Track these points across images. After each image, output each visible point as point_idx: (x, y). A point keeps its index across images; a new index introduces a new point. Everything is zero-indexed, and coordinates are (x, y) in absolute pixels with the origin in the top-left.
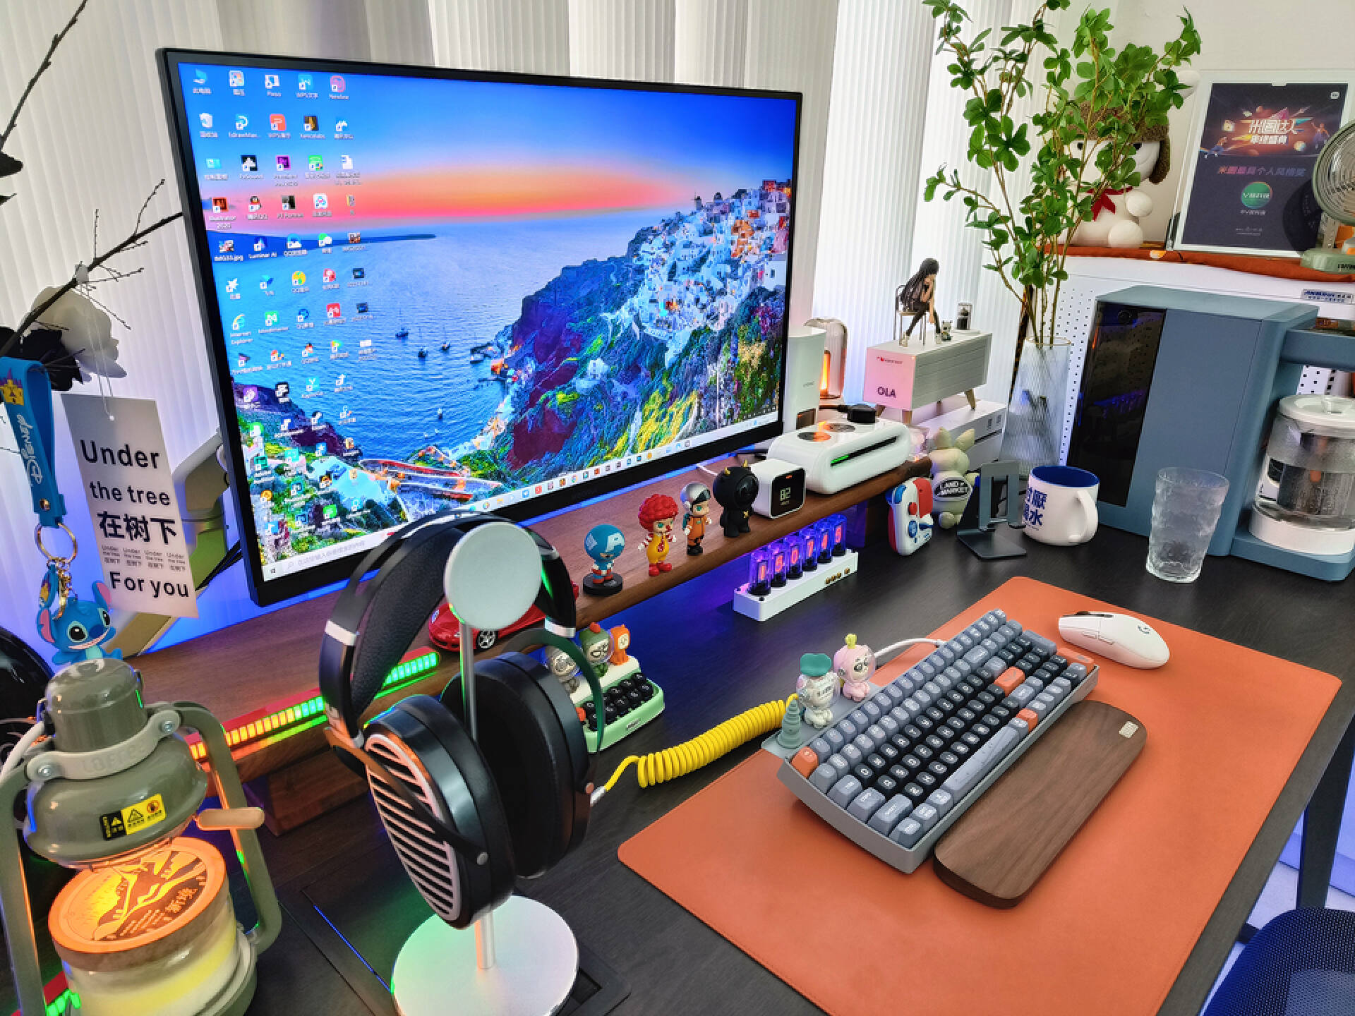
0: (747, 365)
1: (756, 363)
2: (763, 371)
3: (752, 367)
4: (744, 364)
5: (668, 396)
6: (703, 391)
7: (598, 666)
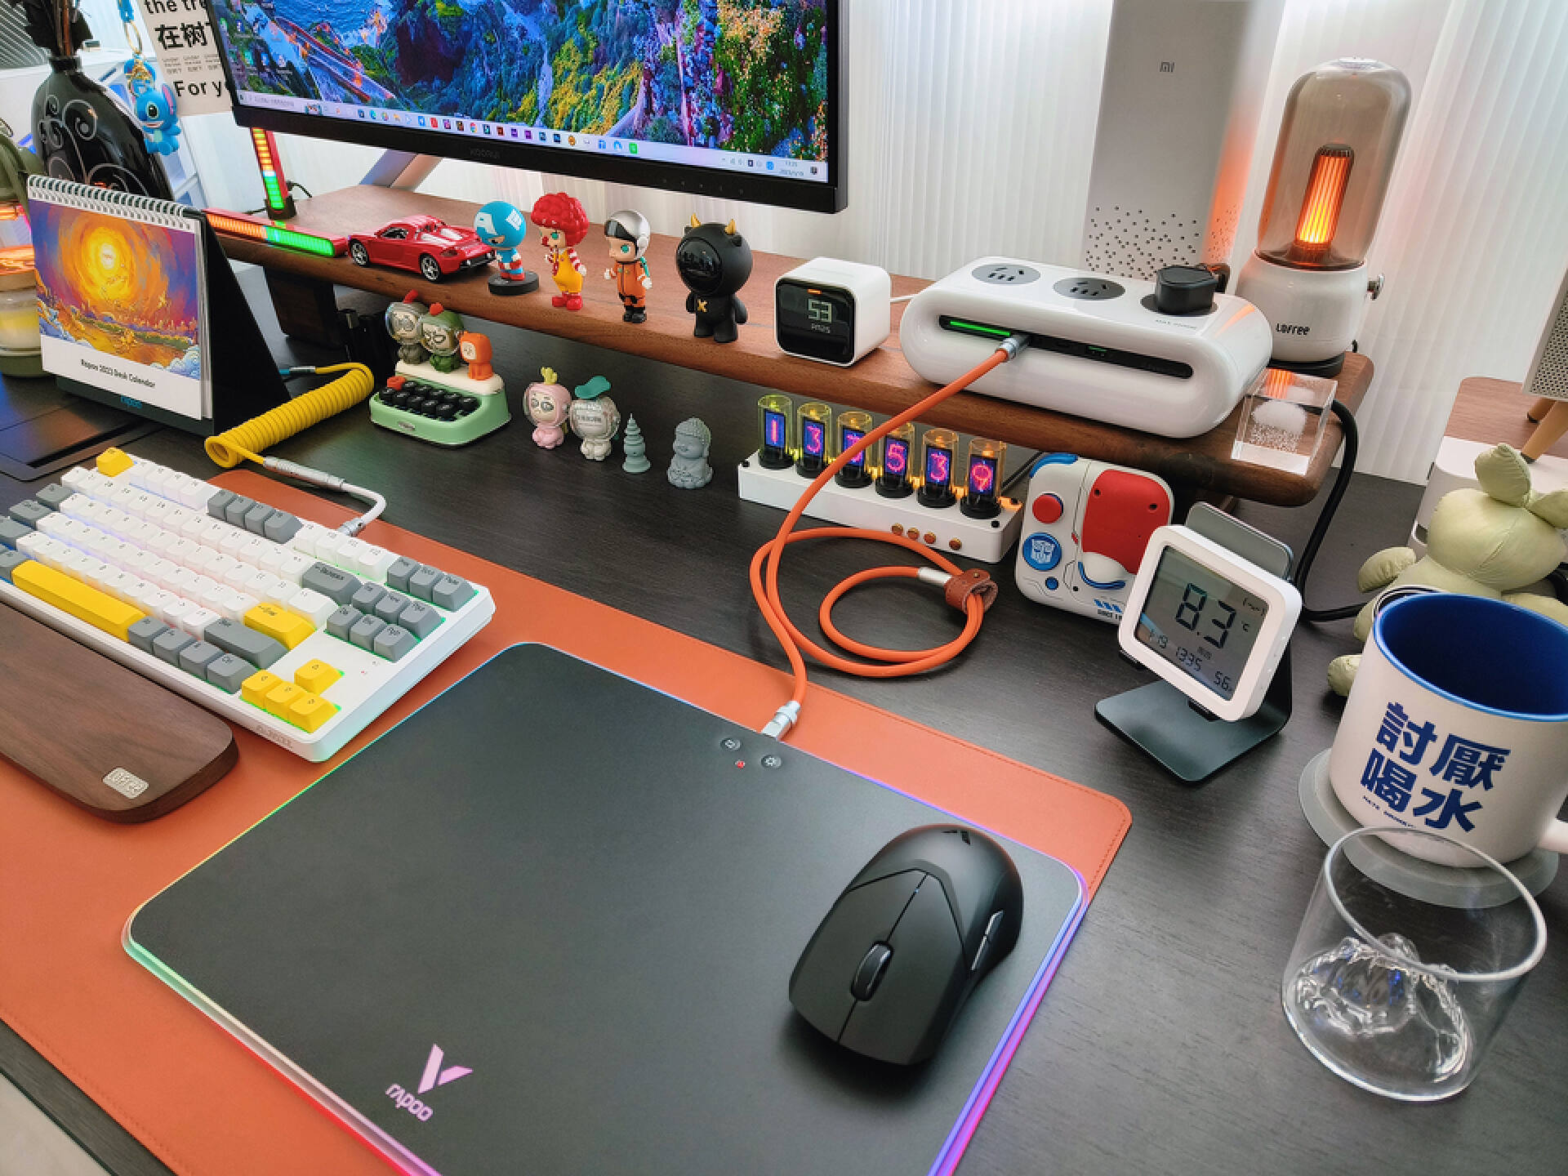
0: (743, 48)
1: (760, 47)
2: (780, 70)
3: (754, 55)
4: (734, 43)
5: (591, 56)
6: (653, 68)
7: (435, 354)
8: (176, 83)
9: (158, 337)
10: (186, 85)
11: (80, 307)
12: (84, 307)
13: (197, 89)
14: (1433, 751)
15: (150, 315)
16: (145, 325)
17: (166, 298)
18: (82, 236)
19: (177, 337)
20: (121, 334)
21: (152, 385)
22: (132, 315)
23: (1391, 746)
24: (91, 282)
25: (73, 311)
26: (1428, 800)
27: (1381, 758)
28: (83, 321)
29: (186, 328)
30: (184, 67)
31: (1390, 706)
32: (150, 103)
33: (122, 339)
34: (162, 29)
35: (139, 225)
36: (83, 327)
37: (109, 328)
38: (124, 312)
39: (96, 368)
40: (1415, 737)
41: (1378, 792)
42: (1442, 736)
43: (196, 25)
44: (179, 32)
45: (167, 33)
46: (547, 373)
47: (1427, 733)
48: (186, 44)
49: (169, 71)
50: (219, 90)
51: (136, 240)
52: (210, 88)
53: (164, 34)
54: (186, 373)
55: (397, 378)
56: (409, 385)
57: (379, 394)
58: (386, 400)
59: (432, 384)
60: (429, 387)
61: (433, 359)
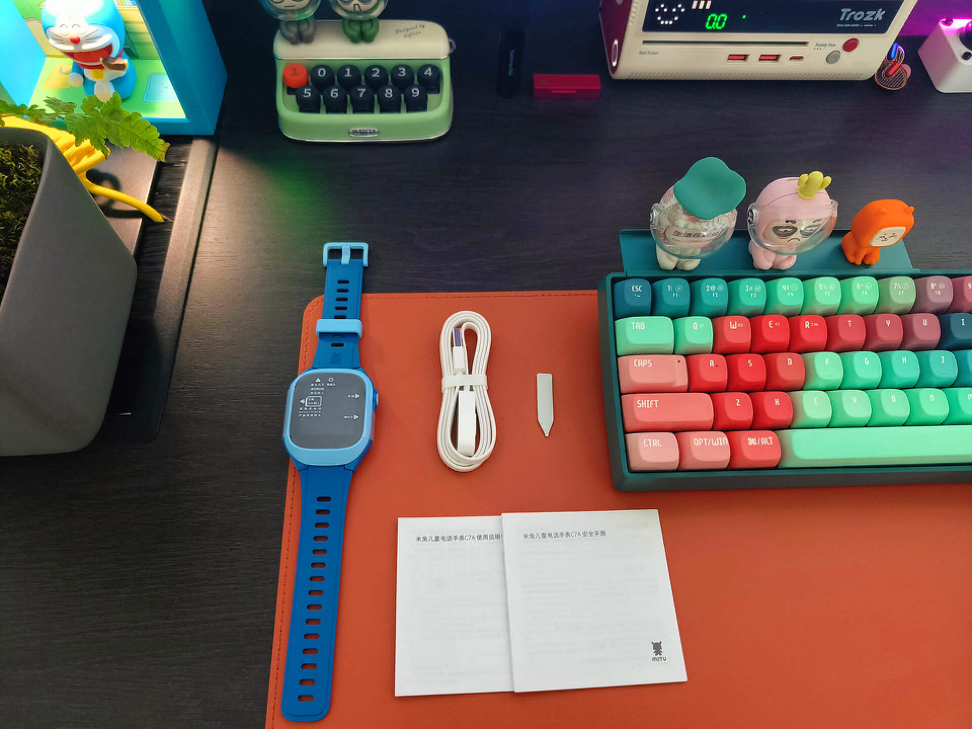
7: (351, 21)
55: (294, 69)
56: (322, 73)
57: (293, 98)
58: (306, 106)
59: (354, 63)
60: (354, 69)
61: (348, 30)
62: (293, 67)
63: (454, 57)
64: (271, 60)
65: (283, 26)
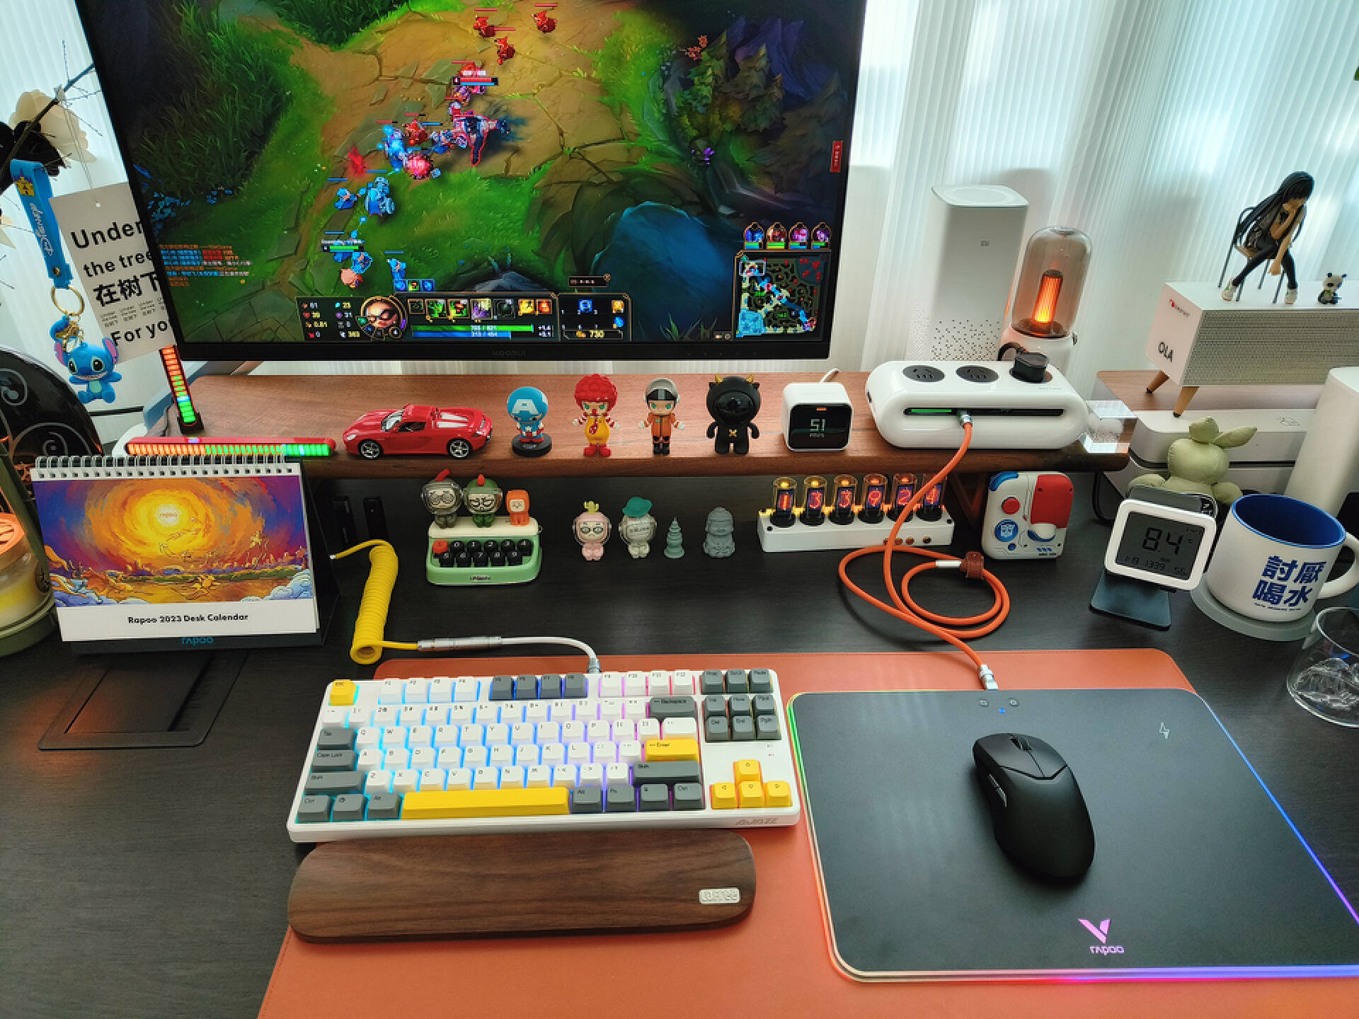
7: (477, 515)
8: (113, 335)
9: (251, 574)
10: (122, 335)
11: (125, 570)
12: (130, 568)
13: (130, 336)
14: (1295, 572)
15: (238, 556)
16: (232, 566)
17: (262, 537)
18: (125, 503)
19: (279, 568)
20: (196, 580)
21: (243, 618)
22: (211, 561)
23: (1272, 577)
24: (142, 543)
25: (112, 575)
26: (1291, 595)
27: (1266, 583)
28: (130, 581)
29: (292, 558)
30: (120, 318)
31: (1270, 558)
32: (94, 358)
33: (196, 585)
34: (101, 288)
35: (216, 480)
36: (129, 587)
37: (175, 580)
38: (197, 561)
39: (155, 620)
40: (1286, 569)
41: (1265, 599)
42: (1300, 565)
43: (132, 279)
44: (118, 289)
45: (105, 291)
46: (591, 506)
47: (1293, 565)
48: (122, 297)
49: (106, 325)
50: (153, 332)
51: (212, 493)
52: (145, 333)
53: (103, 295)
54: (296, 596)
55: (439, 543)
56: (457, 545)
57: (437, 560)
58: (444, 563)
59: (478, 539)
60: (476, 542)
61: (475, 519)
62: (439, 542)
63: (541, 536)
64: (426, 538)
65: (436, 518)
